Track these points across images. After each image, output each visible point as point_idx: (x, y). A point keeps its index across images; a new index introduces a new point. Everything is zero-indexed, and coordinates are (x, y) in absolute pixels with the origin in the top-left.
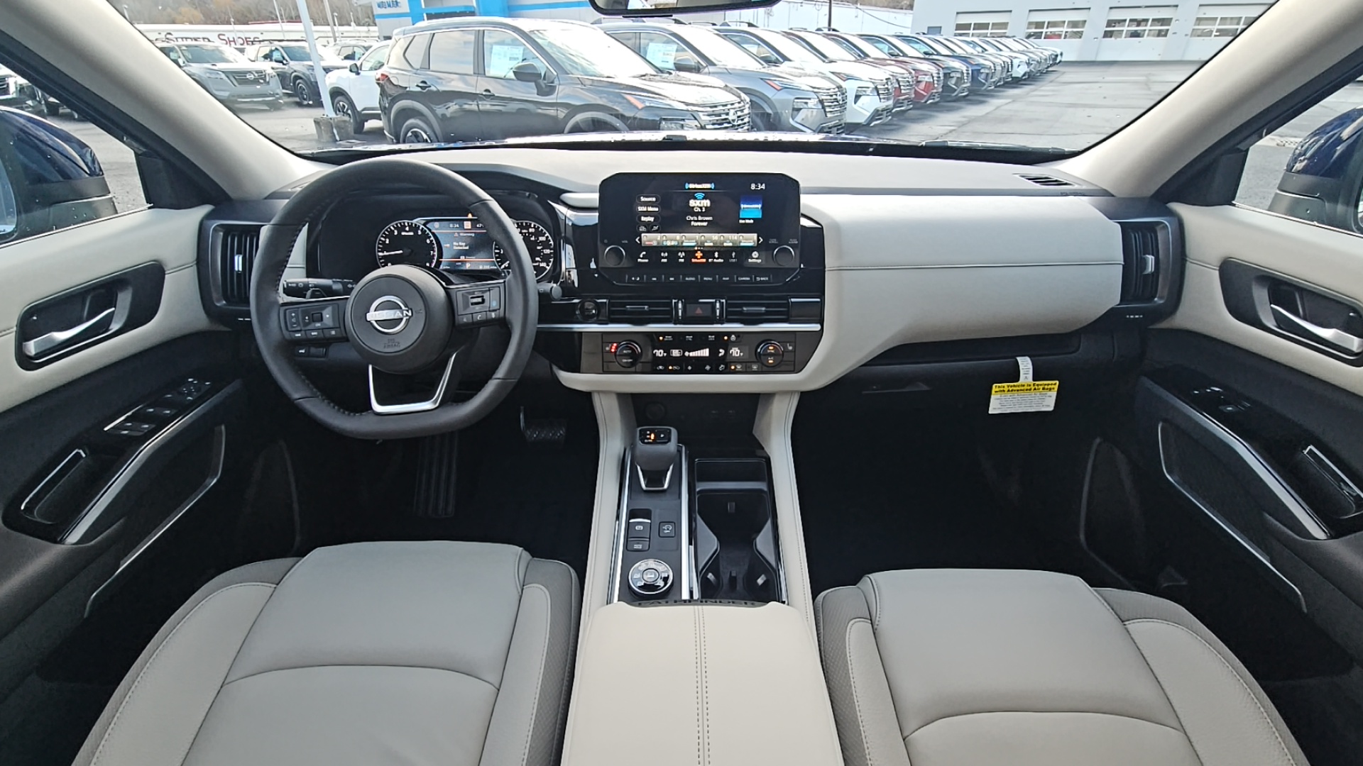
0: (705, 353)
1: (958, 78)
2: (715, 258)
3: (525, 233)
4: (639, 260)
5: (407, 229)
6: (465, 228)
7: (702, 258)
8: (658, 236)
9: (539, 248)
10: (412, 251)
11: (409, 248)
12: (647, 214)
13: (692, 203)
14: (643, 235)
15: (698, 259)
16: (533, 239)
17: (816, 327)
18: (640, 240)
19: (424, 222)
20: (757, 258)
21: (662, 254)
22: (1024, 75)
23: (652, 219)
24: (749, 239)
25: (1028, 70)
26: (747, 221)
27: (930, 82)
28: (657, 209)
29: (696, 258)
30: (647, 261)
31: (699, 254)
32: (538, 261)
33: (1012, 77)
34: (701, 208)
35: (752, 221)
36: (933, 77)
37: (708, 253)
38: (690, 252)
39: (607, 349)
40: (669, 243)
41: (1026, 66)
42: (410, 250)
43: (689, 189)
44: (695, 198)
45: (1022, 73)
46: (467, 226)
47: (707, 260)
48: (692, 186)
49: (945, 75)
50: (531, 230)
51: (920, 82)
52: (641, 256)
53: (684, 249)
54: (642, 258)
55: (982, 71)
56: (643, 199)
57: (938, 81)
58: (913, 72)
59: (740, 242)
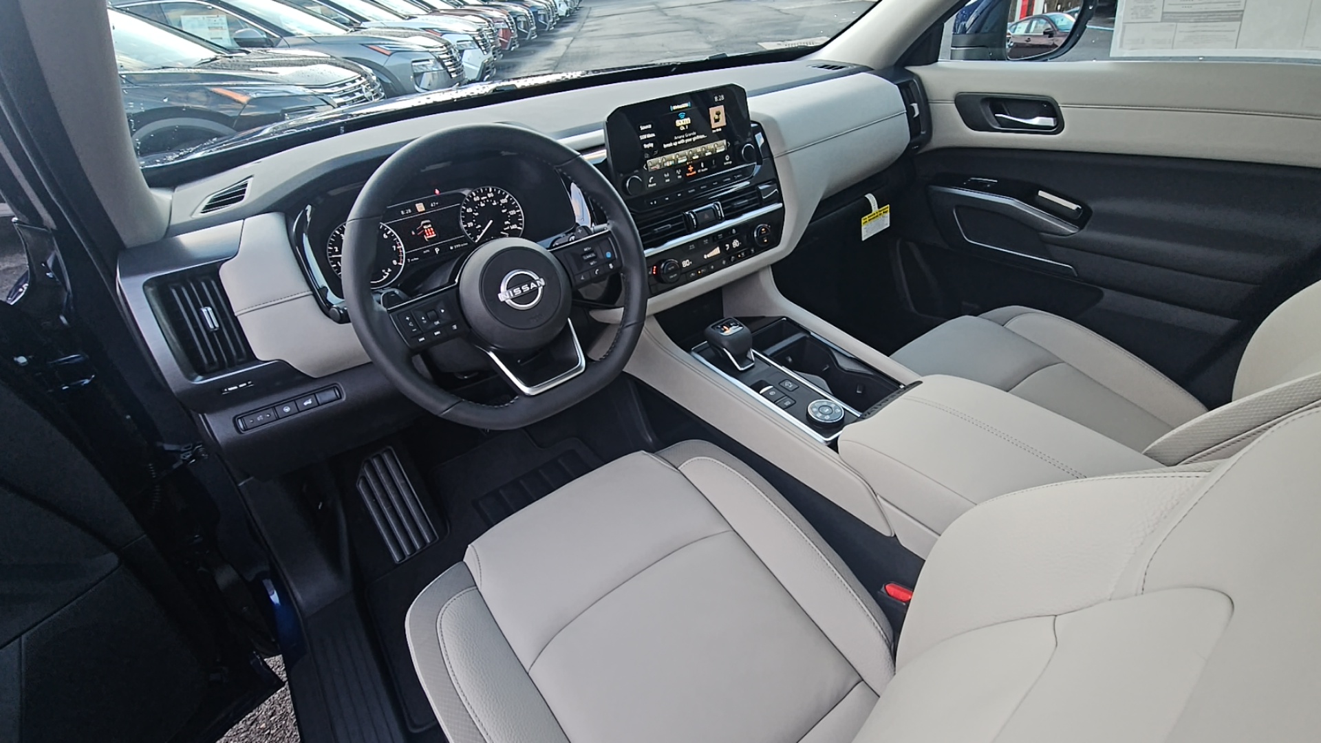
0: (717, 251)
1: (524, 22)
2: (701, 168)
3: (485, 200)
4: (650, 186)
6: (419, 211)
7: (693, 170)
8: (659, 159)
9: (504, 211)
12: (647, 141)
13: (678, 123)
14: (648, 161)
15: (691, 172)
16: (495, 204)
17: (781, 205)
18: (647, 167)
20: (729, 161)
21: (665, 175)
22: (567, 14)
23: (651, 145)
24: (720, 146)
25: (567, 8)
26: (718, 130)
27: (506, 29)
28: (653, 135)
29: (689, 172)
30: (655, 184)
31: (691, 168)
32: (508, 225)
33: (560, 17)
34: (685, 126)
35: (720, 130)
36: (507, 23)
37: (696, 165)
38: (684, 167)
39: (650, 273)
40: (668, 164)
41: (565, 5)
43: (674, 110)
44: (679, 119)
45: (565, 12)
46: (421, 208)
47: (697, 172)
48: (675, 107)
49: (515, 19)
50: (489, 195)
51: (498, 29)
52: (650, 181)
53: (680, 166)
54: (652, 183)
55: (539, 13)
56: (642, 128)
57: (512, 27)
58: (491, 20)
59: (716, 149)
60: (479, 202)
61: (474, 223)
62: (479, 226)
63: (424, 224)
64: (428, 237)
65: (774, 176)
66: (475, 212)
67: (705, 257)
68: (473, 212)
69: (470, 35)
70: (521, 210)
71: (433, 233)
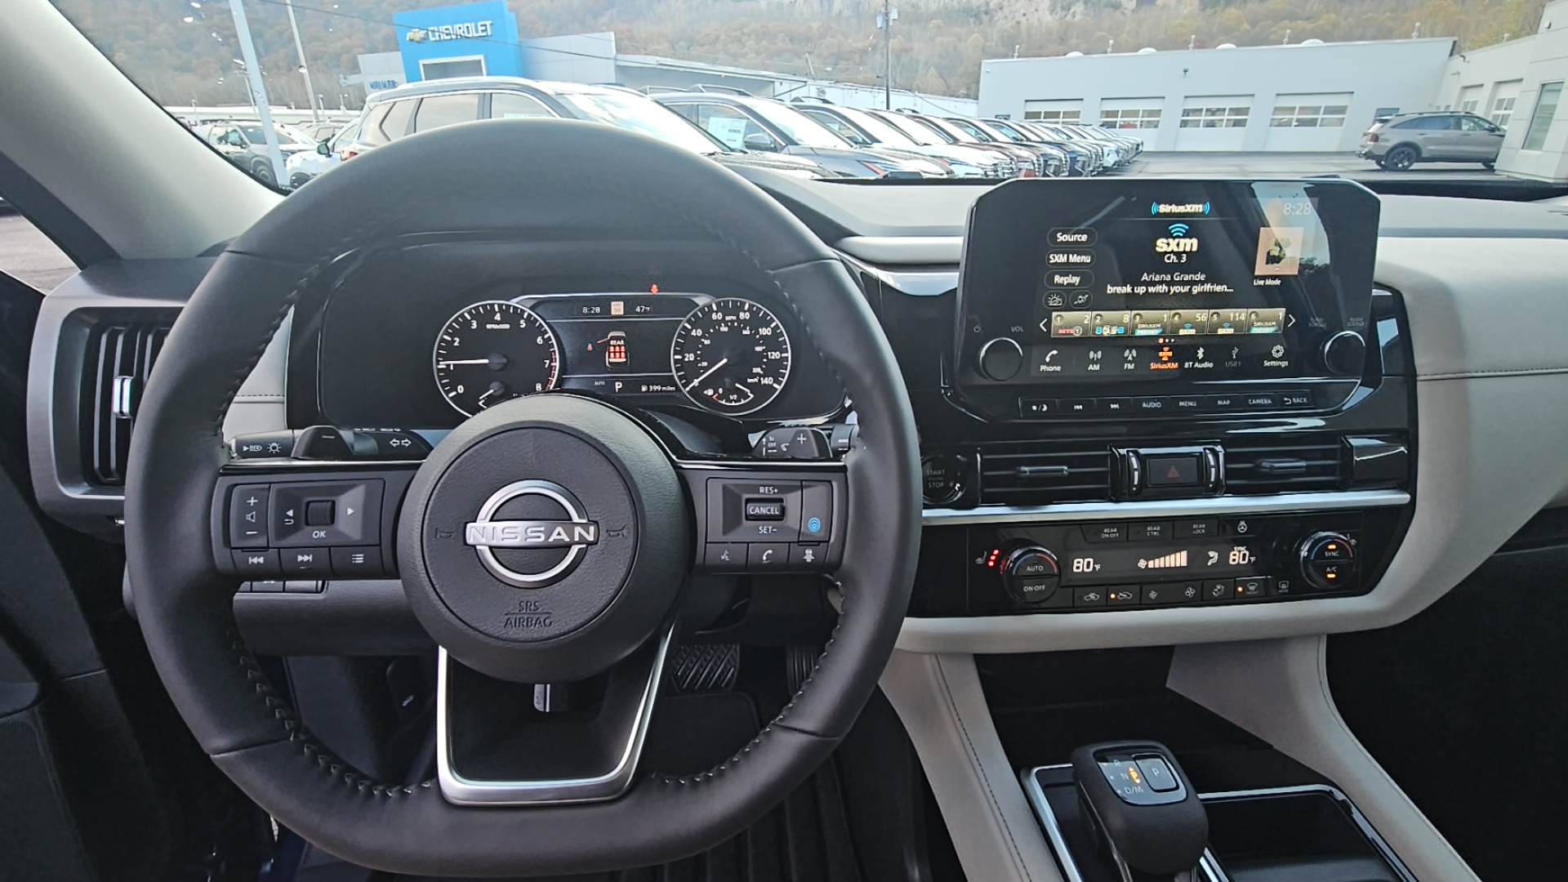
0: (1180, 559)
1: (1056, 166)
2: (1196, 360)
3: (732, 321)
4: (1043, 368)
5: (498, 317)
6: (613, 313)
7: (1171, 359)
8: (1086, 316)
9: (759, 349)
10: (509, 361)
11: (505, 356)
12: (1067, 269)
13: (1162, 245)
14: (1054, 314)
15: (1163, 363)
16: (746, 332)
17: (1404, 498)
18: (1048, 325)
19: (532, 303)
20: (1280, 359)
21: (1092, 355)
22: (1114, 164)
23: (1076, 280)
24: (1266, 321)
25: (1118, 159)
26: (1269, 282)
27: (1030, 170)
28: (1087, 259)
29: (1159, 360)
30: (1058, 368)
31: (1165, 354)
32: (758, 374)
33: (1104, 167)
34: (1178, 255)
35: (1278, 282)
36: (1034, 164)
37: (1183, 350)
38: (1149, 347)
39: (980, 561)
40: (1106, 331)
41: (1116, 155)
42: (504, 360)
43: (1158, 214)
44: (1169, 235)
45: (1112, 162)
46: (619, 310)
47: (1181, 365)
48: (1164, 209)
49: (1046, 161)
50: (742, 315)
51: (1020, 169)
52: (1048, 359)
53: (1136, 342)
54: (1048, 364)
55: (1078, 158)
56: (1061, 238)
57: (1039, 168)
58: (1015, 158)
59: (1250, 326)
60: (719, 322)
61: (696, 356)
62: (705, 364)
63: (612, 338)
64: (611, 360)
65: (1403, 424)
66: (706, 338)
67: (1142, 564)
68: (703, 336)
69: (982, 169)
70: (789, 355)
71: (623, 354)
